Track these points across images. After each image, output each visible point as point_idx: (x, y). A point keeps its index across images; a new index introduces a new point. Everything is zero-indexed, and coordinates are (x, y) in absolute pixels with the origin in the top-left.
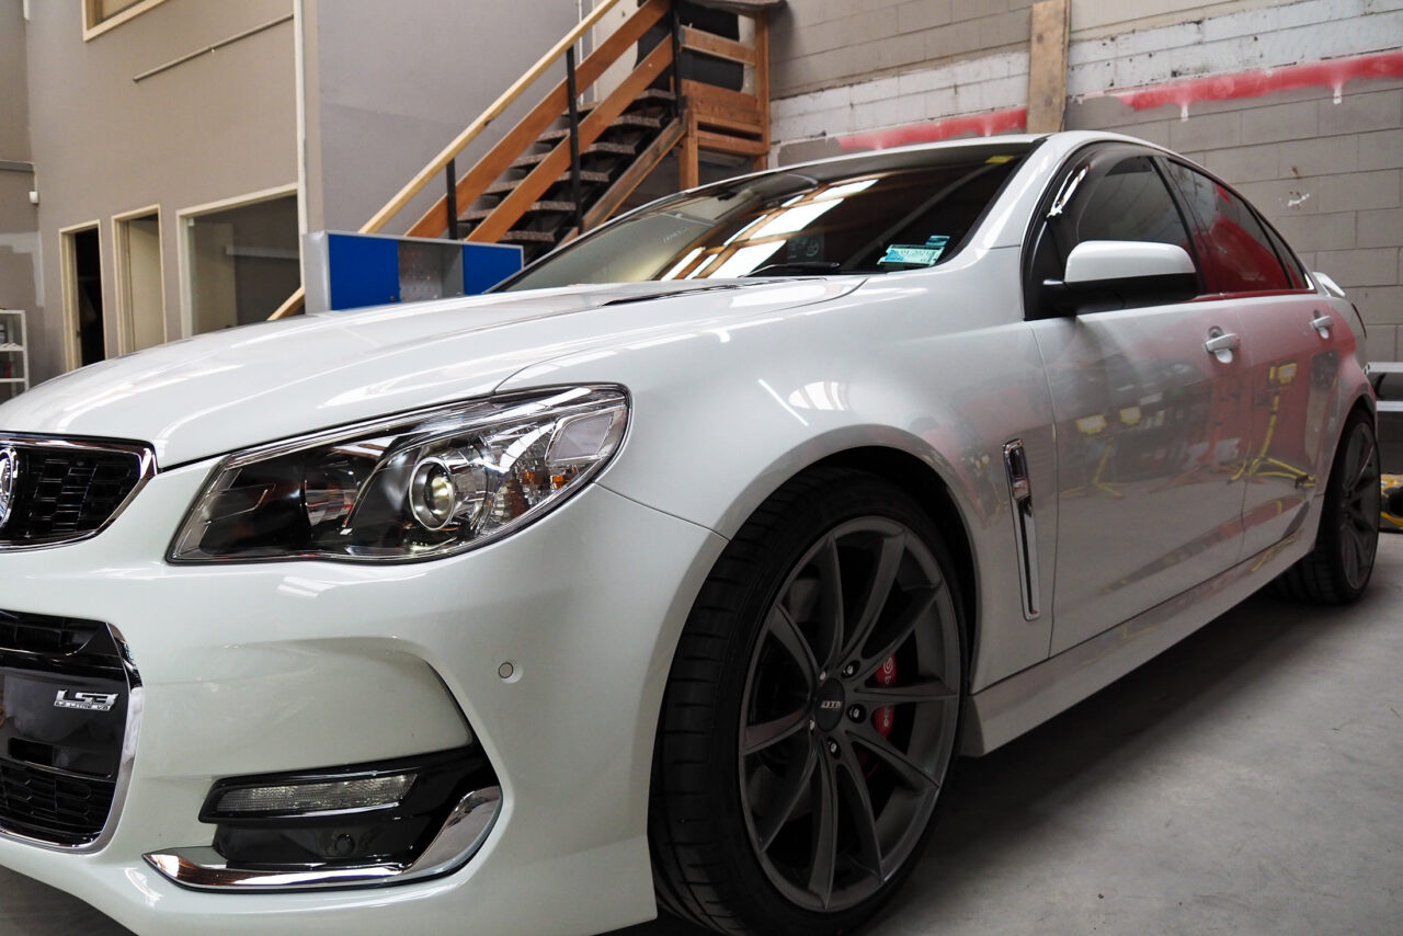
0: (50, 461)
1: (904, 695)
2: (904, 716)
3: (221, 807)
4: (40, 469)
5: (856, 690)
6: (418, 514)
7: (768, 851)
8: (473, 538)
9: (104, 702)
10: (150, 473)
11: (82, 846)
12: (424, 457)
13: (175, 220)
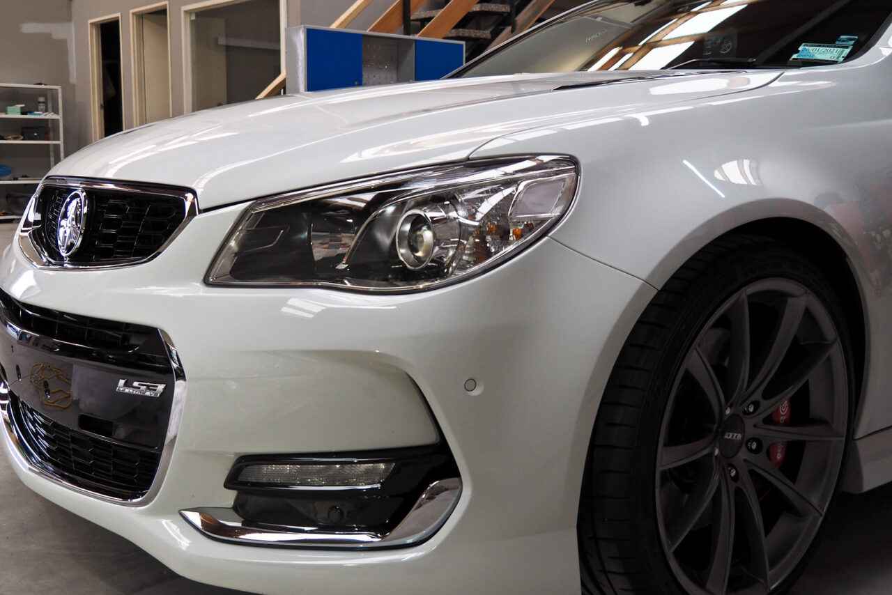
0: (111, 201)
1: (796, 433)
2: (795, 451)
3: (241, 478)
4: (104, 208)
5: (755, 426)
6: (402, 255)
7: (675, 553)
8: (447, 277)
9: (155, 390)
10: (192, 213)
11: (134, 501)
12: (410, 209)
13: (180, 13)
